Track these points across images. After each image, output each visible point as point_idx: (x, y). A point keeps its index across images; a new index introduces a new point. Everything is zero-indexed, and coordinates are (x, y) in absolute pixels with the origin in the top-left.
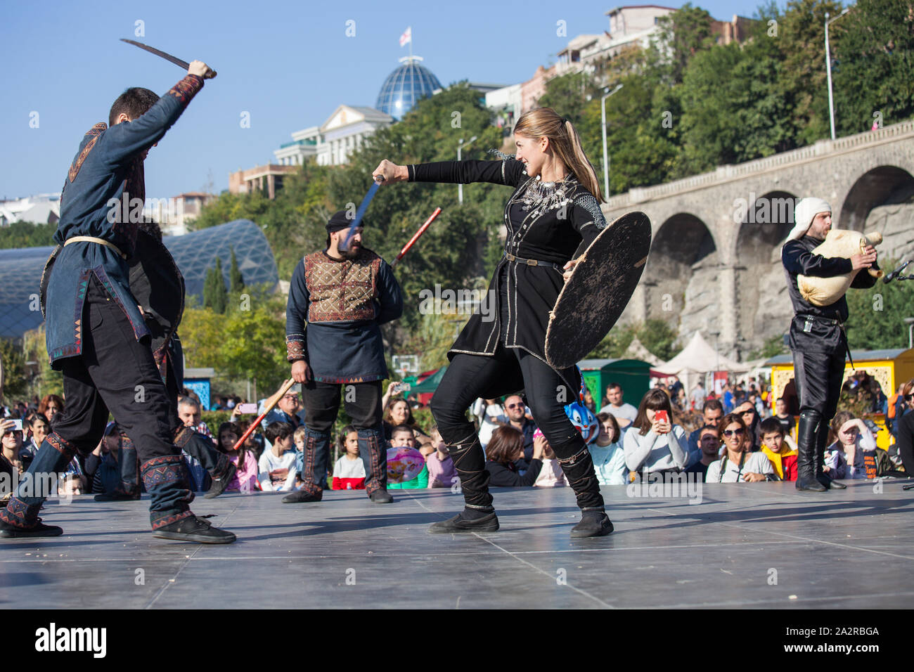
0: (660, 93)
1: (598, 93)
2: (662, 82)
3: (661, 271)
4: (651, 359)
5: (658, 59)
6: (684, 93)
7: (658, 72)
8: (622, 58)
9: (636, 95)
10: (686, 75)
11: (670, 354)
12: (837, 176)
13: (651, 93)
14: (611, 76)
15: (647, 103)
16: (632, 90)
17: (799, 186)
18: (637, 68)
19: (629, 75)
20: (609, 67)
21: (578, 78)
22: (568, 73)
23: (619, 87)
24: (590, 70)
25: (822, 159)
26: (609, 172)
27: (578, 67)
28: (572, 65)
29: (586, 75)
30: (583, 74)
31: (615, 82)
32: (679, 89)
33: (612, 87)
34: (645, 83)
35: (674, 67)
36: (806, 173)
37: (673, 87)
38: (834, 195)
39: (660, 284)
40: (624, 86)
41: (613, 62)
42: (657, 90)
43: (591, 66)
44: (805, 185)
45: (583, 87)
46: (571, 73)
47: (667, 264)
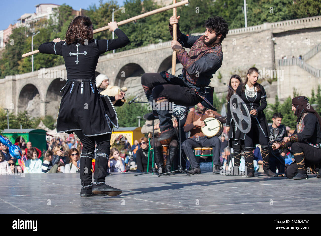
0: (53, 35)
1: (31, 34)
2: (54, 31)
3: (51, 98)
4: (47, 129)
5: (52, 23)
6: (61, 35)
7: (52, 28)
8: (40, 22)
9: (44, 35)
10: (62, 29)
11: (53, 128)
12: (114, 66)
13: (50, 35)
14: (36, 28)
15: (48, 39)
16: (43, 34)
17: (101, 69)
18: (45, 26)
19: (42, 28)
20: (35, 25)
21: (24, 29)
22: (21, 27)
23: (39, 32)
24: (28, 26)
25: (109, 60)
26: (34, 63)
27: (24, 25)
28: (22, 24)
29: (27, 28)
30: (26, 27)
31: (37, 31)
32: (60, 34)
33: (36, 32)
34: (48, 31)
35: (58, 26)
36: (104, 65)
37: (58, 33)
38: (113, 73)
39: (51, 103)
40: (40, 32)
41: (37, 23)
42: (52, 34)
43: (29, 24)
44: (103, 69)
45: (26, 32)
46: (22, 27)
47: (53, 96)
